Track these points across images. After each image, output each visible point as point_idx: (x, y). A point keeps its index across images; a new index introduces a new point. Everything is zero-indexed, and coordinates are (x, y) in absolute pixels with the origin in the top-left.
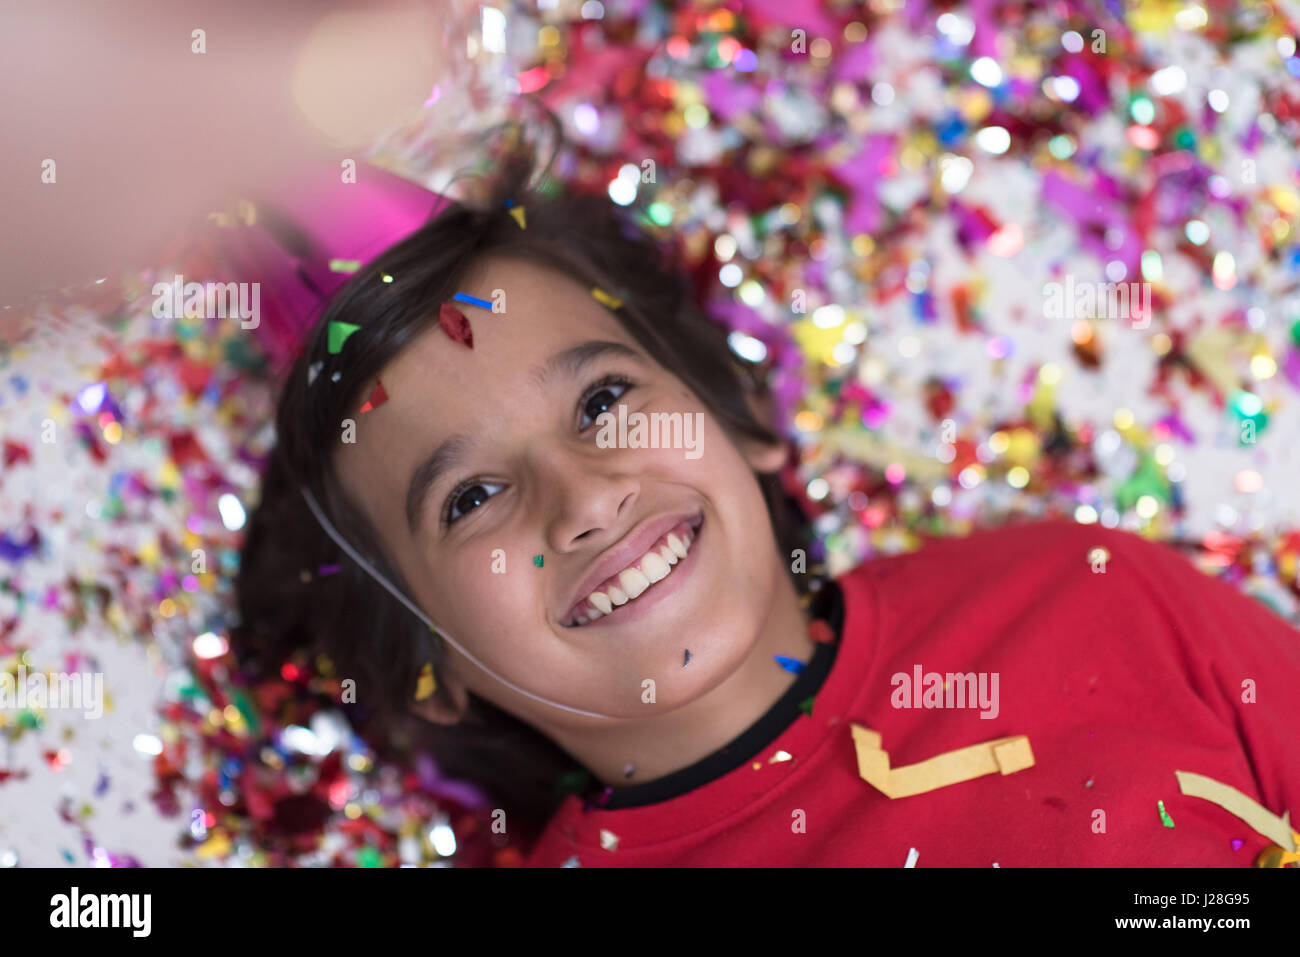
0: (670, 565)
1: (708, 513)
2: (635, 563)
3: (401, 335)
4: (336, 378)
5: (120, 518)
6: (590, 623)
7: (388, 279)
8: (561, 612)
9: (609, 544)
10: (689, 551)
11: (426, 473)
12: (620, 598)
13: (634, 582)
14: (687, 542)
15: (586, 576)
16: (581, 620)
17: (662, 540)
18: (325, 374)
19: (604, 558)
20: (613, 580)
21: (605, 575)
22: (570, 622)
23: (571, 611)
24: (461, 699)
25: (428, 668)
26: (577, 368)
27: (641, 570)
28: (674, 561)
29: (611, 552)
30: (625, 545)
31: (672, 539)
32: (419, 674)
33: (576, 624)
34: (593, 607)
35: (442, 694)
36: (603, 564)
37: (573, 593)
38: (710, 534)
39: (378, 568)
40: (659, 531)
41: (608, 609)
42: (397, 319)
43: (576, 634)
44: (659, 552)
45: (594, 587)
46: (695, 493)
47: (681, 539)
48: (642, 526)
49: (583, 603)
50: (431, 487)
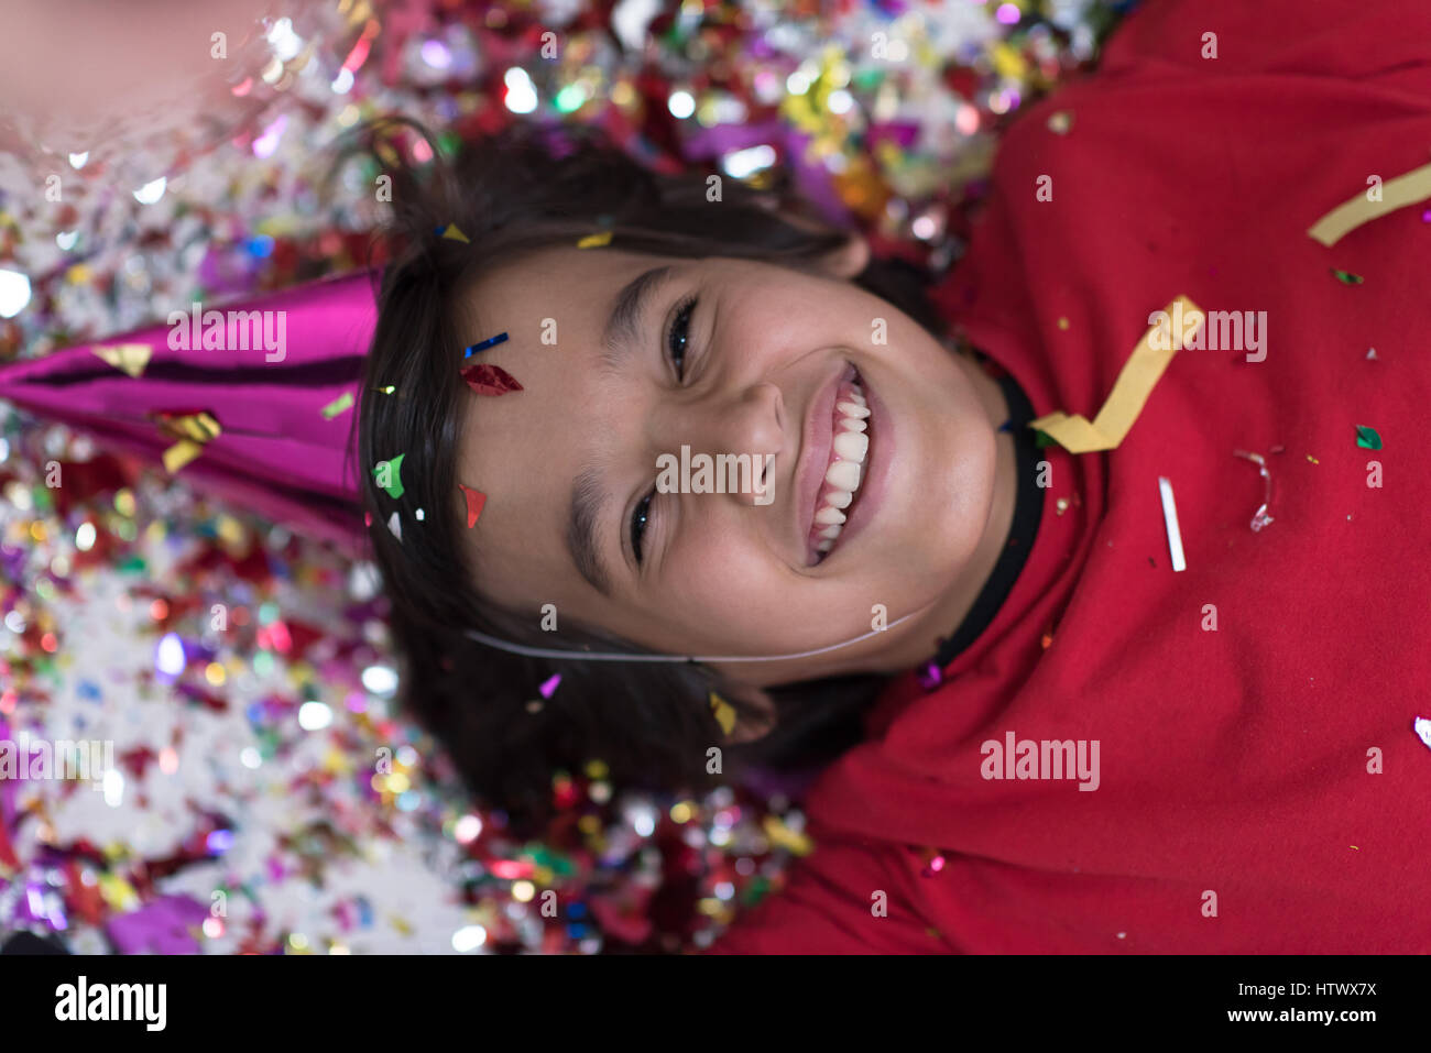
0: (864, 432)
1: (854, 360)
2: (832, 457)
3: (448, 429)
4: (420, 515)
5: (283, 749)
6: (836, 544)
7: (390, 390)
8: (801, 555)
9: (794, 461)
10: (868, 406)
11: (578, 531)
12: (846, 501)
13: (845, 476)
14: (860, 399)
15: (797, 506)
16: (824, 546)
17: (837, 416)
18: (407, 520)
19: (800, 476)
20: (825, 488)
21: (813, 491)
22: (816, 557)
23: (809, 546)
24: (763, 702)
25: (715, 699)
26: (632, 328)
27: (842, 459)
28: (864, 426)
29: (803, 466)
30: (809, 450)
31: (844, 407)
32: (712, 711)
33: (823, 555)
34: (825, 526)
35: (746, 712)
36: (804, 481)
37: (799, 531)
38: (873, 376)
39: (595, 650)
40: (828, 411)
41: (843, 518)
42: (431, 418)
43: (832, 564)
44: (844, 430)
45: (812, 511)
46: (828, 352)
47: (852, 401)
48: (810, 419)
49: (815, 529)
50: (593, 542)
